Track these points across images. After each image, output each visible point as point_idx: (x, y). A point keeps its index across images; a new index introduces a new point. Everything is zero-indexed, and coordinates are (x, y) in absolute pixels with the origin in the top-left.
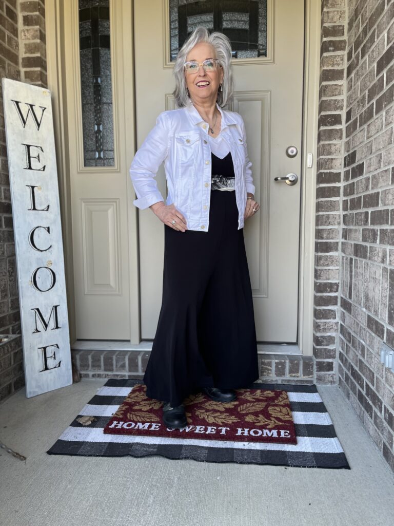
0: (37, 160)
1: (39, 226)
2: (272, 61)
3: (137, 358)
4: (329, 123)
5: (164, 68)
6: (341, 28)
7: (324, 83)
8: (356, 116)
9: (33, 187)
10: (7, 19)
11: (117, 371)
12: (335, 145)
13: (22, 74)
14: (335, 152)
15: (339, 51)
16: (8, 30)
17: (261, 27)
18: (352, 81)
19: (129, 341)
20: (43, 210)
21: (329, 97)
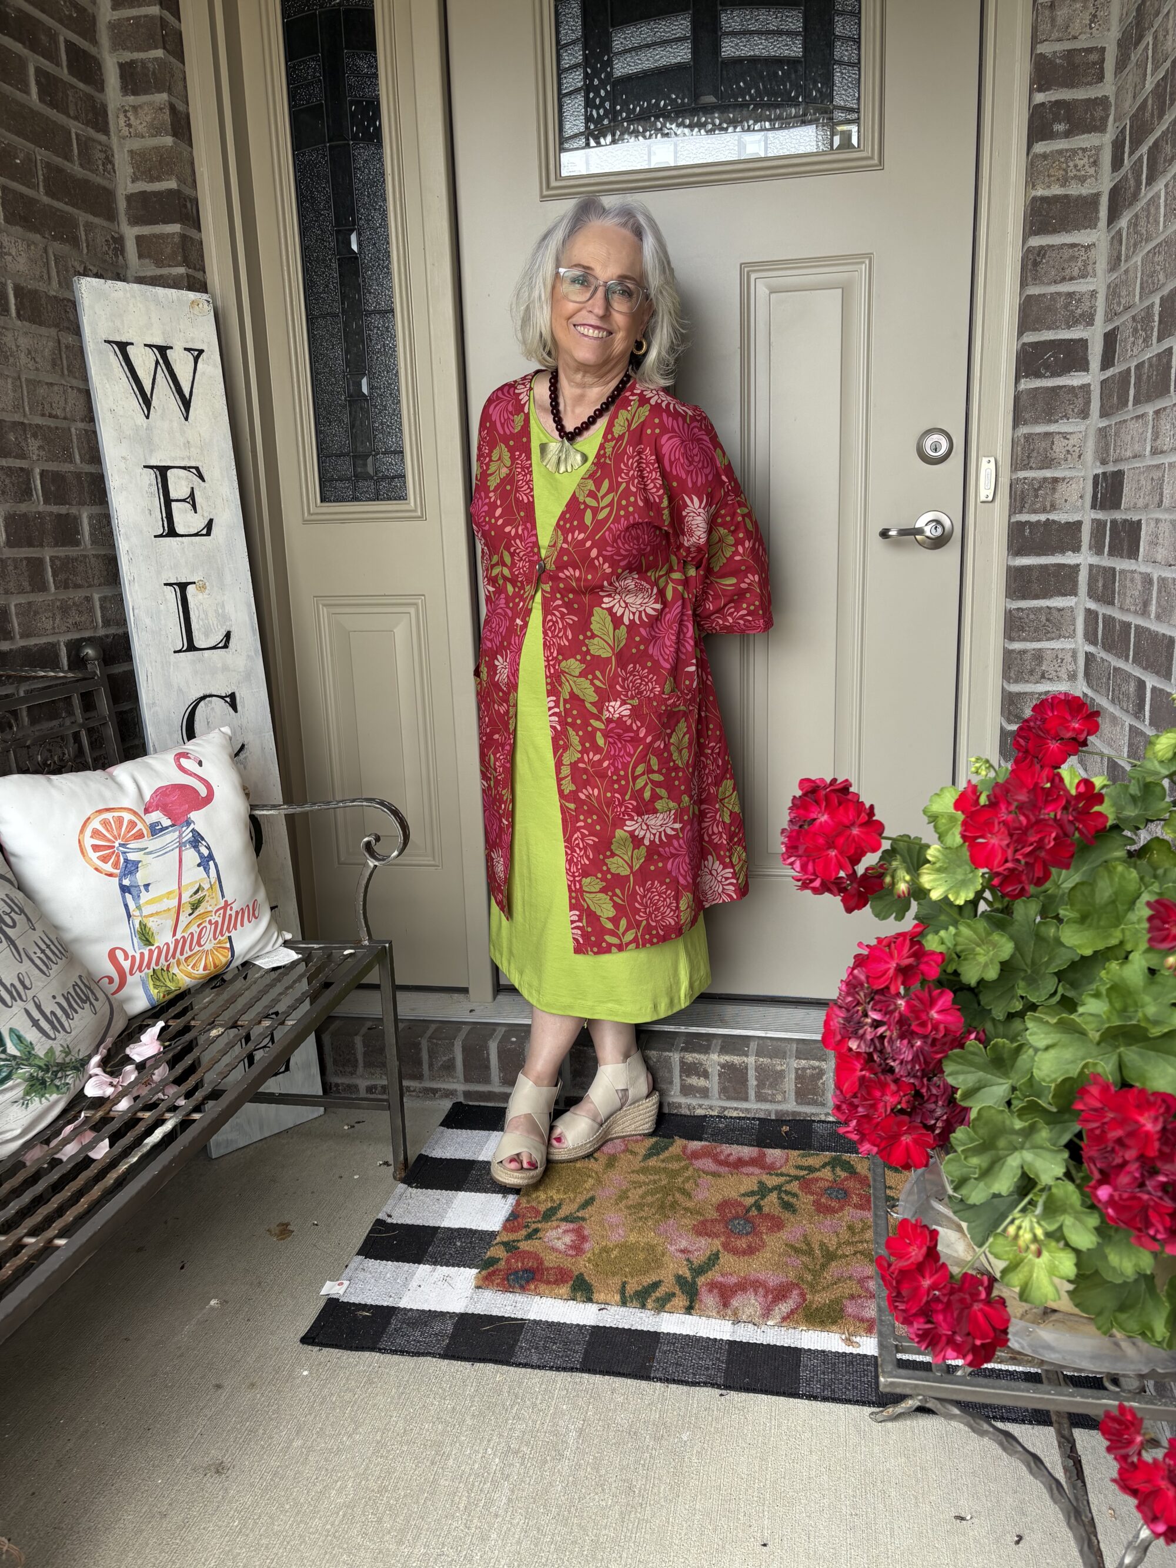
0: (188, 506)
1: (208, 693)
2: (876, 161)
3: (487, 1048)
4: (1047, 368)
5: (544, 198)
6: (1094, 57)
7: (1036, 241)
8: (1128, 361)
9: (183, 587)
10: (75, 87)
11: (432, 1078)
12: (1065, 436)
13: (131, 248)
14: (1066, 460)
15: (1085, 136)
16: (76, 118)
17: (841, 51)
18: (1121, 244)
19: (465, 991)
20: (214, 648)
21: (1049, 284)
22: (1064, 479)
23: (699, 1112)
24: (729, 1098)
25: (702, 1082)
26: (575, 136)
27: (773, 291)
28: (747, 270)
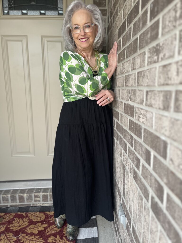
6: (104, 2)
23: (38, 205)
24: (44, 201)
25: (39, 199)
26: (6, 7)
27: (48, 41)
28: (42, 37)
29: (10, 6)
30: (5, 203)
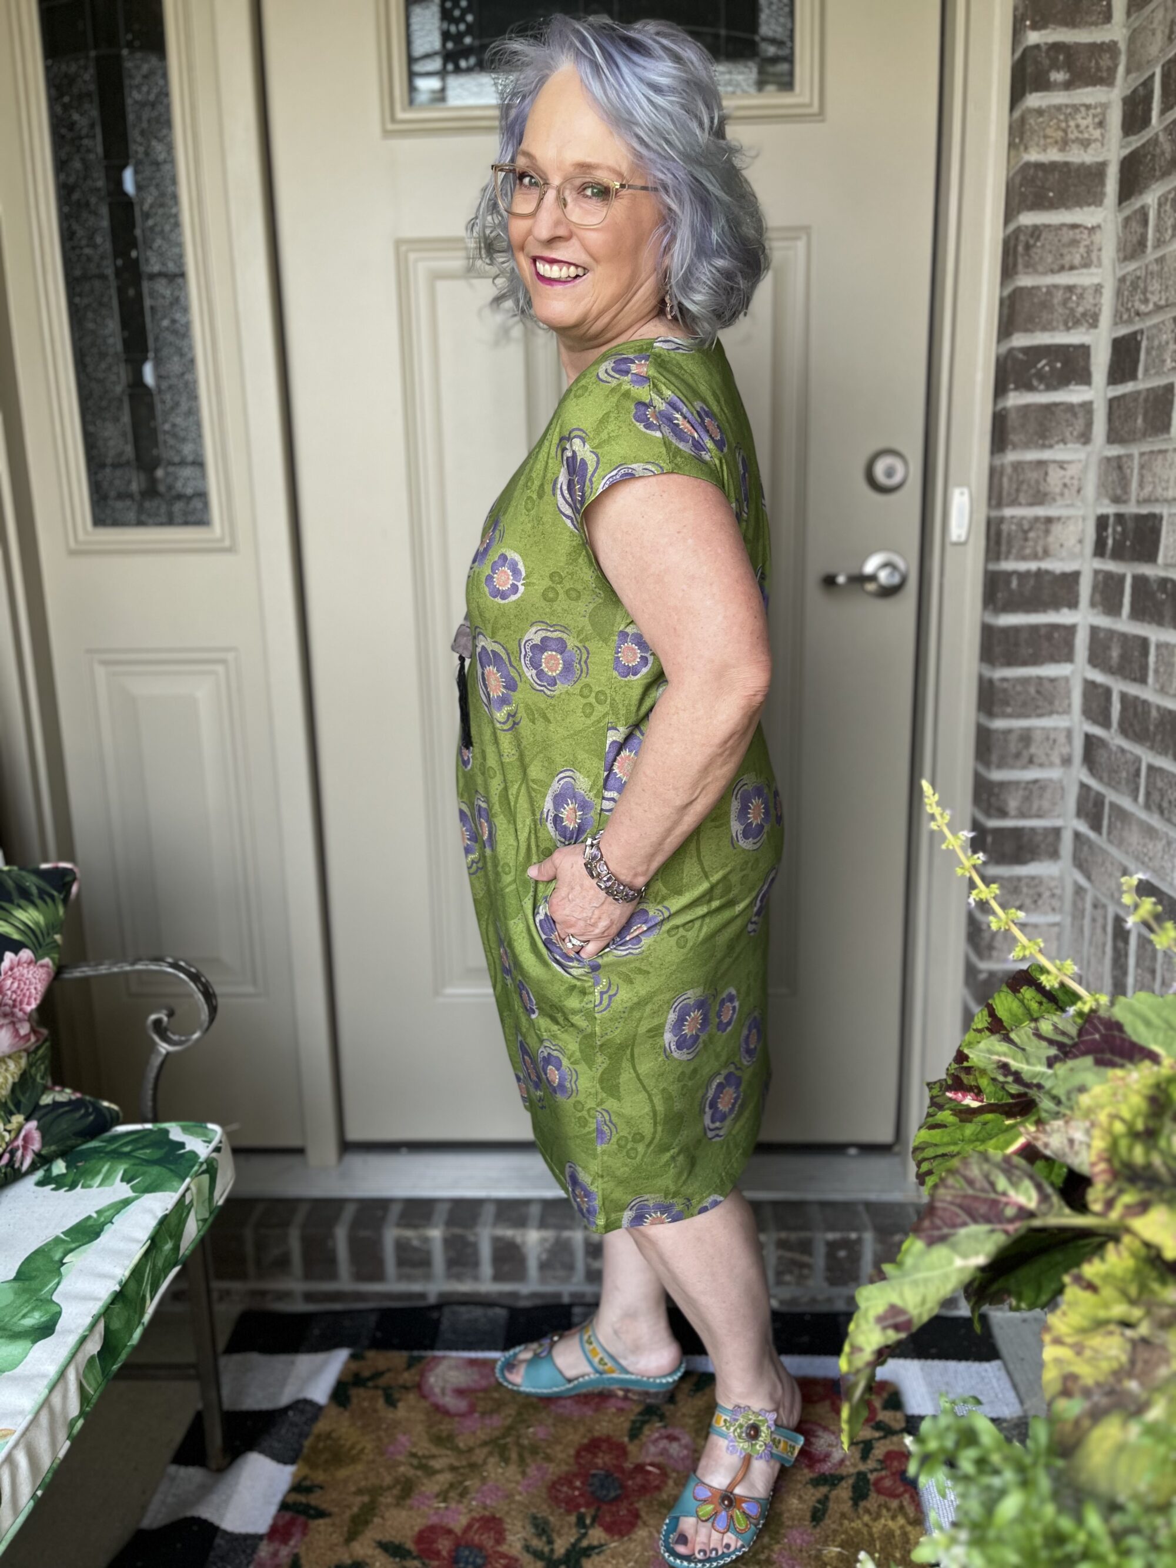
2: (815, 109)
4: (1041, 376)
5: (387, 134)
7: (1028, 219)
8: (1166, 375)
11: (260, 1277)
12: (1062, 465)
14: (1062, 494)
15: (1089, 89)
18: (1146, 223)
19: (300, 1151)
21: (1045, 273)
22: (1059, 519)
26: (427, 56)
29: (450, 45)
30: (409, 1278)
